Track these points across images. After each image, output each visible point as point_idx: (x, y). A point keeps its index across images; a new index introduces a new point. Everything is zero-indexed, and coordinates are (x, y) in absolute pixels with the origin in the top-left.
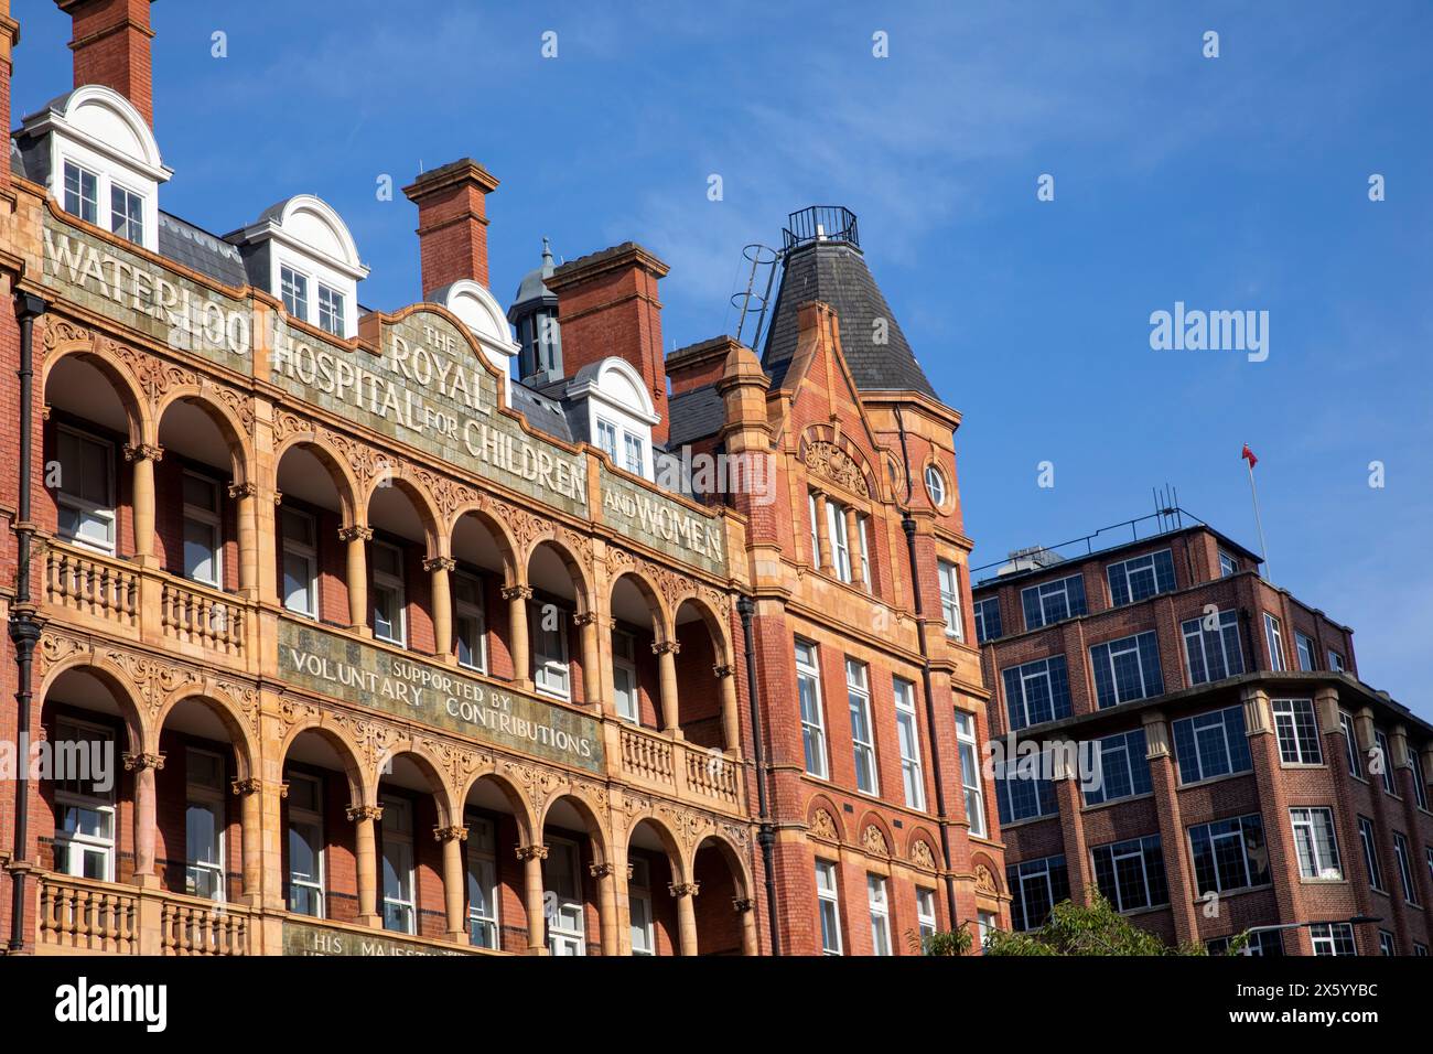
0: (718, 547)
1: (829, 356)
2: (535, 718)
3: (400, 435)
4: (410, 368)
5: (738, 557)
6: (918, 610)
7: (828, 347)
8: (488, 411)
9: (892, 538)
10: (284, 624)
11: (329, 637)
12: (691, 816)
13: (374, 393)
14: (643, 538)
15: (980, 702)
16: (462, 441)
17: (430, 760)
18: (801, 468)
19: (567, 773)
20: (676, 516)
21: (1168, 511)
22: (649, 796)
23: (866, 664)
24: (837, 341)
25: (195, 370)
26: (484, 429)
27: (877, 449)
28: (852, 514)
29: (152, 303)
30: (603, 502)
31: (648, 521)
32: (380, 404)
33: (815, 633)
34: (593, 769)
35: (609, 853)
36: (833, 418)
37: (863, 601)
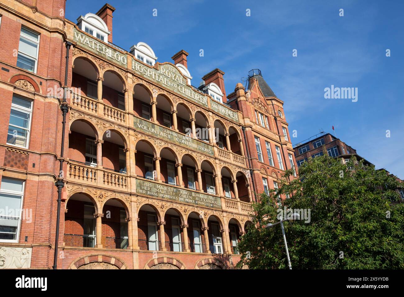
0: (237, 117)
1: (257, 87)
2: (198, 144)
3: (163, 85)
4: (166, 74)
5: (241, 120)
6: (279, 134)
7: (257, 86)
8: (184, 85)
9: (272, 120)
10: (135, 118)
11: (147, 122)
12: (234, 167)
13: (157, 77)
14: (220, 113)
15: (293, 152)
16: (178, 89)
17: (173, 149)
18: (253, 106)
19: (206, 155)
20: (227, 111)
21: (322, 133)
22: (225, 162)
23: (269, 142)
24: (258, 85)
25: (113, 65)
26: (183, 88)
27: (268, 105)
28: (264, 116)
29: (102, 51)
30: (211, 105)
31: (221, 110)
32: (158, 79)
33: (258, 135)
34: (212, 156)
35: (216, 172)
36: (259, 98)
37: (268, 131)
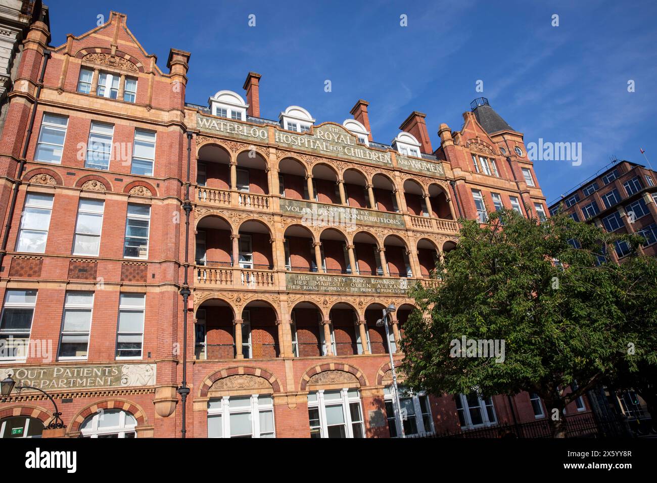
0: (441, 170)
1: (473, 123)
2: (378, 216)
3: (322, 152)
4: (324, 137)
5: (449, 172)
6: (515, 179)
7: (472, 121)
8: (353, 144)
9: (503, 163)
10: (282, 200)
11: (299, 202)
12: (440, 236)
13: (312, 144)
14: (413, 170)
15: (543, 200)
16: (344, 152)
17: (339, 229)
18: (468, 150)
19: (391, 229)
20: (425, 164)
22: (423, 232)
23: (499, 194)
24: (476, 120)
25: (249, 144)
26: (352, 149)
27: (494, 143)
28: (488, 159)
30: (397, 162)
31: (414, 165)
32: (314, 146)
33: (479, 188)
34: (402, 227)
35: (409, 247)
36: (477, 137)
37: (495, 179)
